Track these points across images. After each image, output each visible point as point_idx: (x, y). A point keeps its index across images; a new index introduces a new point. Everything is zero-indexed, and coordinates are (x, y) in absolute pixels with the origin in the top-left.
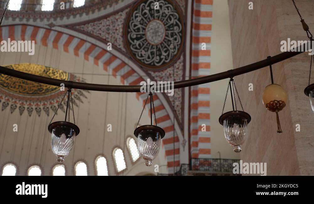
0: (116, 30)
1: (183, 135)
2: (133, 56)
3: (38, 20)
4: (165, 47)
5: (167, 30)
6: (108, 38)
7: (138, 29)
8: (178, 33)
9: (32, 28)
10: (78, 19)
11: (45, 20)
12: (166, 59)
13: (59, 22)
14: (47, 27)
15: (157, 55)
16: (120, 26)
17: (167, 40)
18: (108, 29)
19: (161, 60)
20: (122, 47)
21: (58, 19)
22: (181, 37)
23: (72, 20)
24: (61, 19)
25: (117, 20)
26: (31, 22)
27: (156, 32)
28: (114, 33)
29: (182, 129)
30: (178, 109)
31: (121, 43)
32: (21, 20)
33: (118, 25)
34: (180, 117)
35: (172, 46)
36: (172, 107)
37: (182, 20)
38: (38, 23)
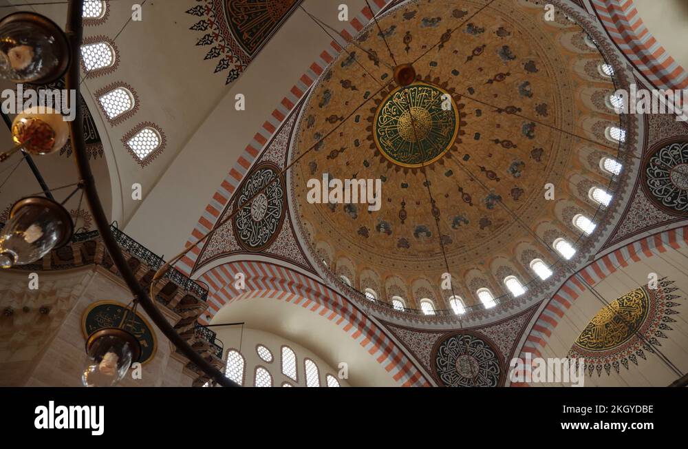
0: (647, 210)
6: (648, 223)
7: (666, 190)
9: (579, 274)
13: (594, 251)
14: (589, 262)
18: (640, 217)
20: (668, 218)
21: (591, 249)
23: (603, 240)
24: (593, 247)
25: (639, 203)
26: (574, 271)
28: (649, 214)
31: (664, 215)
38: (579, 267)
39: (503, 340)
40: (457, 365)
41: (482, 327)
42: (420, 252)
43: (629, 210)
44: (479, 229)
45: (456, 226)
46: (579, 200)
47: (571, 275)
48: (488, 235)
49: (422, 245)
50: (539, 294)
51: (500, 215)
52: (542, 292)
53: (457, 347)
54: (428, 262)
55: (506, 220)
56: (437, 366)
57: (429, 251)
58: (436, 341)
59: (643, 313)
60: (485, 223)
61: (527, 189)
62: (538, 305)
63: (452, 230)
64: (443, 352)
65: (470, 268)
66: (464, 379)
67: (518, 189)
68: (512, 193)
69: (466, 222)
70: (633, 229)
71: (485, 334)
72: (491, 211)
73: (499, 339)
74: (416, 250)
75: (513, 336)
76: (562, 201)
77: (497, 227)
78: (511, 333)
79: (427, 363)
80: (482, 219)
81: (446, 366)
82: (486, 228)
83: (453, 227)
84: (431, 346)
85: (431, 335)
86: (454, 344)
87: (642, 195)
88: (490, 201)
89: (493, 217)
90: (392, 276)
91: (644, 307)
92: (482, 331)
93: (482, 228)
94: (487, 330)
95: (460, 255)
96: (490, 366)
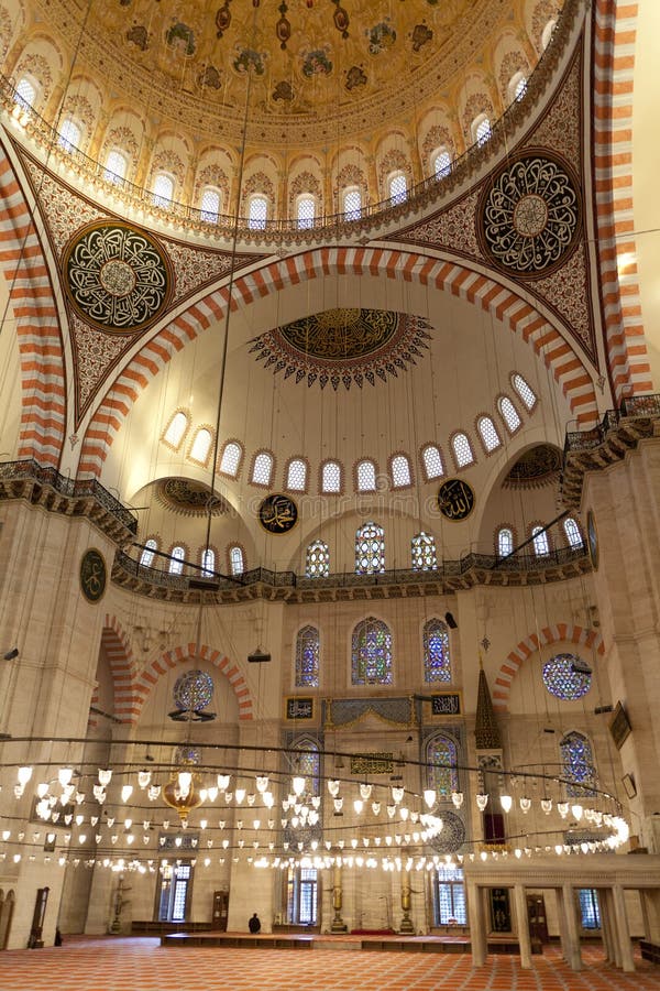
0: (465, 226)
1: (599, 372)
2: (496, 264)
3: (344, 237)
4: (550, 236)
5: (550, 207)
6: (453, 243)
7: (501, 217)
8: (570, 207)
9: (336, 251)
10: (403, 223)
11: (354, 234)
12: (553, 256)
13: (374, 233)
14: (357, 244)
15: (537, 253)
16: (469, 218)
17: (551, 226)
18: (452, 229)
19: (544, 258)
20: (477, 252)
21: (373, 229)
22: (576, 213)
23: (394, 227)
24: (378, 228)
25: (464, 211)
26: (334, 242)
27: (531, 216)
28: (462, 232)
29: (595, 362)
30: (584, 332)
31: (476, 247)
32: (319, 242)
33: (467, 218)
34: (588, 344)
35: (561, 232)
36: (572, 331)
37: (576, 184)
38: (344, 241)
39: (187, 273)
40: (104, 269)
41: (171, 241)
42: (159, 69)
43: (447, 212)
44: (270, 94)
45: (241, 66)
46: (418, 152)
47: (327, 245)
48: (275, 114)
49: (168, 62)
50: (273, 244)
51: (311, 95)
52: (279, 244)
53: (118, 246)
54: (162, 95)
55: (313, 109)
56: (73, 254)
57: (174, 78)
58: (91, 221)
59: (380, 342)
60: (283, 92)
61: (372, 83)
62: (262, 257)
63: (232, 69)
64: (94, 241)
65: (218, 145)
66: (103, 292)
67: (361, 72)
68: (350, 72)
69: (259, 71)
70: (434, 239)
71: (170, 251)
72: (304, 78)
73: (184, 269)
74: (155, 62)
75: (203, 276)
76: (399, 136)
77: (298, 111)
78: (204, 271)
79: (60, 243)
80: (284, 82)
81: (87, 261)
82: (281, 101)
83: (236, 65)
84: (80, 224)
85: (89, 208)
86: (116, 239)
87: (474, 203)
88: (313, 62)
89: (301, 92)
90: (88, 79)
91: (385, 335)
92: (168, 245)
93: (275, 97)
94: (176, 248)
95: (218, 118)
96: (149, 294)
